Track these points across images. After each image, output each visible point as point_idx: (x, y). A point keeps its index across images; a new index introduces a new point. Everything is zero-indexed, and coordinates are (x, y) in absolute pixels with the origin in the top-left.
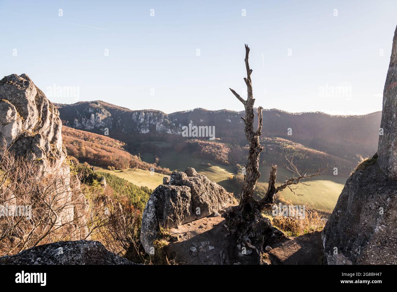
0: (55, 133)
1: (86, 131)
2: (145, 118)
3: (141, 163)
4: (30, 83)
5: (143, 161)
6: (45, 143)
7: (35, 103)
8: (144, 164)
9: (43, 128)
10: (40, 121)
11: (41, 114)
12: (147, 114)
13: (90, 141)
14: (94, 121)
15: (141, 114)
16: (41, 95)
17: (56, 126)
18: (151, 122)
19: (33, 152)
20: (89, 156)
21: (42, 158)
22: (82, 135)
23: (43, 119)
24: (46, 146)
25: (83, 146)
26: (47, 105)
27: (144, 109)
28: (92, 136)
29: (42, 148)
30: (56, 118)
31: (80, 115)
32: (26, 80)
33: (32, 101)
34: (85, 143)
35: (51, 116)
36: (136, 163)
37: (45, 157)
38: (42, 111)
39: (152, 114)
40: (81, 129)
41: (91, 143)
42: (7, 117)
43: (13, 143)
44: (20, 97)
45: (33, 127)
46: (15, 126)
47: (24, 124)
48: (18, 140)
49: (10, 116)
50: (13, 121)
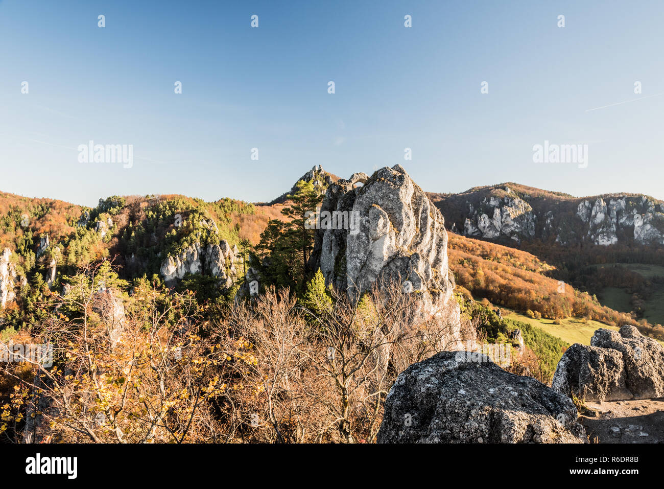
0: (438, 252)
1: (485, 241)
2: (608, 212)
3: (599, 309)
4: (405, 177)
5: (602, 305)
6: (425, 267)
7: (411, 207)
8: (607, 312)
9: (422, 243)
10: (417, 234)
11: (420, 223)
12: (612, 202)
13: (492, 259)
14: (500, 222)
15: (597, 203)
16: (419, 194)
17: (440, 240)
18: (622, 221)
19: (410, 279)
20: (491, 288)
21: (421, 290)
22: (478, 249)
23: (423, 229)
24: (426, 272)
25: (481, 268)
26: (427, 208)
27: (603, 194)
28: (497, 250)
29: (421, 275)
30: (440, 227)
31: (474, 212)
32: (400, 174)
33: (407, 204)
34: (484, 263)
35: (433, 225)
36: (586, 308)
37: (426, 289)
38: (421, 219)
39: (623, 203)
40: (476, 238)
41: (495, 262)
42: (378, 229)
43: (384, 266)
44: (393, 199)
45: (409, 243)
46: (387, 241)
47: (398, 238)
48: (391, 262)
49: (381, 228)
50: (385, 234)
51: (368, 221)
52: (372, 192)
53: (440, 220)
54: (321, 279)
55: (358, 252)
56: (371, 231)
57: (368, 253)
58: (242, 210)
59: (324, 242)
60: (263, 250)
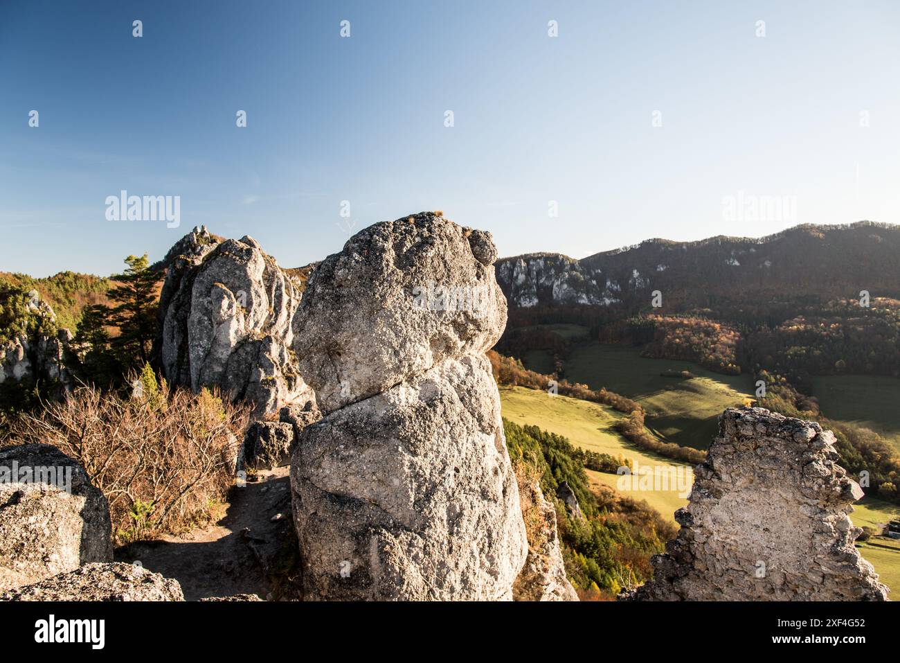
4: (253, 250)
6: (279, 350)
7: (262, 284)
9: (277, 324)
10: (271, 313)
11: (273, 302)
16: (271, 269)
19: (261, 366)
21: (274, 376)
23: (277, 309)
24: (281, 355)
26: (281, 285)
29: (275, 359)
30: (297, 305)
32: (248, 247)
33: (258, 281)
35: (289, 304)
37: (280, 374)
38: (274, 297)
42: (222, 311)
43: (232, 353)
44: (240, 276)
45: (261, 324)
46: (234, 325)
47: (248, 320)
48: (239, 348)
49: (226, 310)
50: (231, 317)
51: (211, 303)
52: (214, 269)
53: (297, 297)
54: (149, 374)
55: (201, 339)
56: (215, 313)
57: (212, 340)
59: (165, 328)
60: (81, 344)
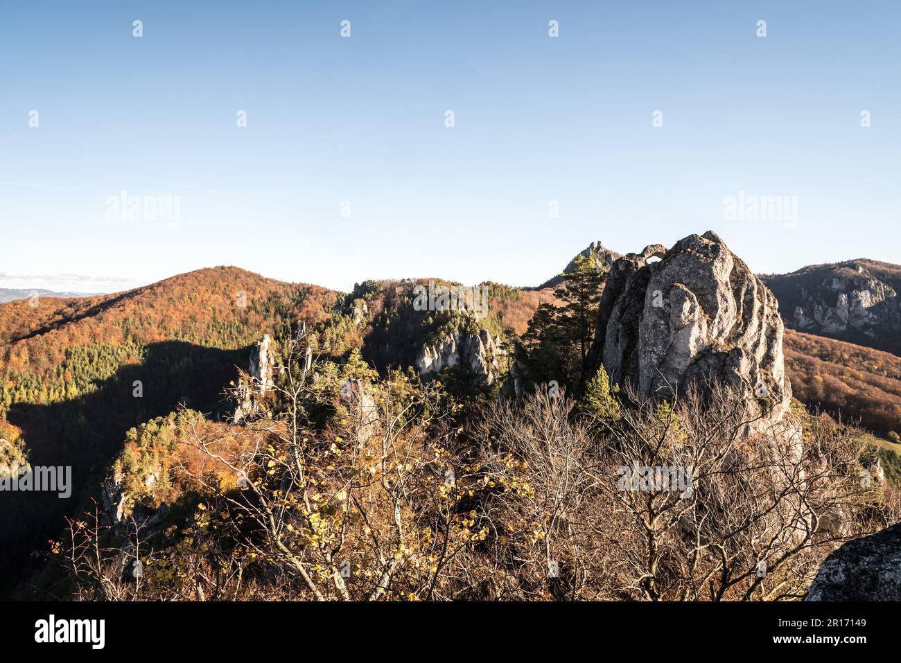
0: (770, 346)
1: (825, 336)
4: (721, 247)
6: (750, 367)
7: (730, 286)
9: (745, 334)
10: (739, 322)
11: (742, 308)
13: (835, 360)
14: (846, 311)
16: (741, 269)
17: (771, 331)
19: (728, 383)
20: (834, 399)
21: (744, 398)
22: (814, 347)
23: (746, 317)
24: (752, 373)
25: (818, 373)
26: (753, 288)
28: (842, 349)
29: (745, 377)
30: (772, 314)
31: (809, 297)
32: (714, 243)
33: (724, 283)
34: (823, 365)
35: (761, 311)
37: (751, 396)
38: (743, 302)
40: (811, 332)
41: (840, 366)
42: (682, 315)
43: (691, 364)
44: (704, 276)
45: (726, 333)
46: (695, 332)
47: (711, 327)
48: (700, 359)
49: (687, 314)
50: (692, 322)
51: (669, 305)
52: (673, 267)
53: (772, 305)
54: (603, 377)
55: (655, 345)
56: (673, 317)
57: (668, 347)
58: (506, 295)
59: (608, 332)
60: (531, 340)
